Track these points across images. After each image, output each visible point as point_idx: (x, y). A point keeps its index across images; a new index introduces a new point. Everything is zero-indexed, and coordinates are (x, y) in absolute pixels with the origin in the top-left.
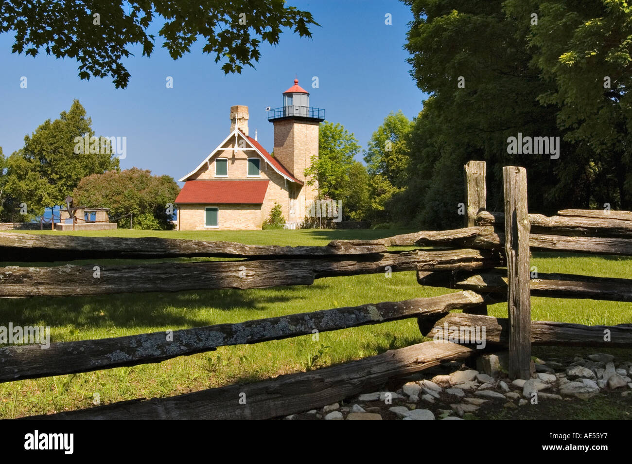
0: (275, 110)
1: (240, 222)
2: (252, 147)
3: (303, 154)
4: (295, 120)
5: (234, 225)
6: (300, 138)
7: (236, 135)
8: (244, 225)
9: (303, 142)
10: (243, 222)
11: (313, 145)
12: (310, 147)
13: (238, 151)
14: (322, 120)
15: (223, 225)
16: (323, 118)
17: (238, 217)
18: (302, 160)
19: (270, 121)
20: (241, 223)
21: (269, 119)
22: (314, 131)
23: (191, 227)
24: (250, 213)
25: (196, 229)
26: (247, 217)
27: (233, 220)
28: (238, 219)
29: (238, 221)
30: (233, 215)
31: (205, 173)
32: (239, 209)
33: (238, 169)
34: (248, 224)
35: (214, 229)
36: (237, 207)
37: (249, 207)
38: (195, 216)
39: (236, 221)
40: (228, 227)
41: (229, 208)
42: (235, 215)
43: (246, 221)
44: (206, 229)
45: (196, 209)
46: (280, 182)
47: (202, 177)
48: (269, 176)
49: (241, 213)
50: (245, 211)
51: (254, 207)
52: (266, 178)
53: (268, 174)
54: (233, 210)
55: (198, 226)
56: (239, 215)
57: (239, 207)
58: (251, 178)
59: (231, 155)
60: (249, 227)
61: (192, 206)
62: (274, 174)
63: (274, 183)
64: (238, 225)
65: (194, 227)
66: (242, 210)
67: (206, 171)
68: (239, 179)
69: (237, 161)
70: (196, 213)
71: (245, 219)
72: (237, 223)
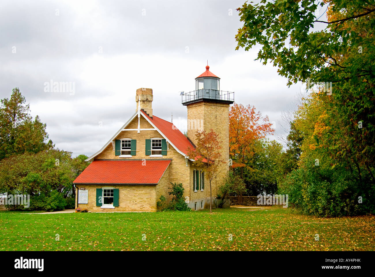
2: (154, 128)
4: (205, 102)
5: (130, 206)
6: (210, 119)
7: (139, 116)
8: (139, 205)
9: (213, 123)
10: (138, 202)
11: (223, 126)
12: (220, 128)
13: (140, 131)
14: (232, 102)
15: (119, 206)
16: (233, 100)
17: (134, 198)
19: (184, 104)
20: (136, 204)
21: (183, 102)
22: (223, 113)
23: (88, 207)
24: (146, 194)
25: (93, 209)
26: (142, 198)
27: (129, 201)
28: (134, 199)
29: (133, 201)
30: (129, 195)
31: (110, 154)
32: (135, 190)
33: (142, 149)
34: (143, 205)
35: (110, 209)
36: (133, 188)
37: (144, 188)
38: (92, 196)
39: (132, 201)
40: (124, 208)
41: (125, 188)
42: (130, 196)
43: (141, 201)
44: (102, 209)
45: (93, 189)
46: (181, 161)
47: (108, 157)
48: (171, 156)
49: (136, 194)
50: (141, 192)
51: (149, 188)
52: (168, 158)
53: (169, 154)
54: (128, 190)
55: (95, 206)
56: (134, 196)
57: (135, 188)
58: (153, 158)
59: (135, 136)
60: (144, 207)
61: (90, 186)
62: (176, 154)
63: (176, 163)
64: (134, 205)
65: (91, 207)
66: (137, 191)
67: (112, 151)
68: (142, 158)
69: (140, 141)
70: (93, 193)
71: (140, 199)
72: (133, 203)
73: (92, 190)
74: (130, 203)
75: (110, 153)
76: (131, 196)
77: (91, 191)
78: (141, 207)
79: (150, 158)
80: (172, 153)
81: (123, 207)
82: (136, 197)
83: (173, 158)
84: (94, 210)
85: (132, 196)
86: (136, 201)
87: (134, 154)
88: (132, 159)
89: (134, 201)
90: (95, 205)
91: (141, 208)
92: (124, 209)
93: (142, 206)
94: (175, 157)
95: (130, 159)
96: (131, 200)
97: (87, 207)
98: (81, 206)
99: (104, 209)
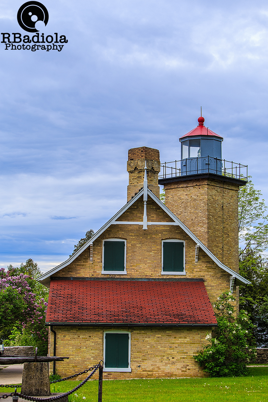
1: (171, 359)
2: (173, 221)
3: (218, 237)
5: (162, 367)
6: (215, 210)
7: (145, 199)
8: (179, 365)
9: (219, 217)
10: (177, 360)
11: (232, 224)
13: (148, 226)
14: (245, 183)
15: (139, 366)
16: (246, 180)
17: (169, 351)
18: (218, 247)
20: (173, 363)
22: (232, 201)
24: (193, 343)
26: (185, 351)
27: (160, 358)
28: (169, 354)
29: (168, 358)
30: (159, 347)
31: (84, 267)
32: (171, 336)
33: (145, 259)
34: (188, 364)
35: (122, 374)
36: (168, 332)
37: (188, 332)
38: (84, 349)
39: (165, 358)
41: (152, 334)
43: (184, 358)
44: (106, 374)
45: (86, 334)
46: (220, 283)
47: (79, 273)
48: (202, 274)
49: (174, 343)
50: (183, 339)
51: (199, 332)
52: (195, 278)
53: (198, 270)
54: (158, 337)
56: (171, 347)
57: (171, 332)
58: (168, 277)
59: (133, 234)
60: (189, 369)
61: (79, 329)
62: (210, 270)
63: (211, 286)
64: (168, 365)
66: (175, 338)
67: (87, 262)
68: (147, 277)
69: (143, 245)
70: (87, 342)
71: (182, 354)
72: (167, 362)
73: (84, 336)
74: (162, 362)
75: (83, 265)
76: (163, 349)
77: (83, 338)
78: (184, 369)
79: (162, 277)
80: (203, 268)
81: (147, 369)
82: (173, 349)
83: (206, 278)
85: (166, 349)
86: (173, 358)
88: (127, 277)
89: (170, 358)
91: (182, 371)
92: (149, 373)
93: (186, 367)
94: (208, 276)
95: (122, 277)
96: (164, 356)
97: (75, 371)
98: (62, 368)
99: (109, 374)
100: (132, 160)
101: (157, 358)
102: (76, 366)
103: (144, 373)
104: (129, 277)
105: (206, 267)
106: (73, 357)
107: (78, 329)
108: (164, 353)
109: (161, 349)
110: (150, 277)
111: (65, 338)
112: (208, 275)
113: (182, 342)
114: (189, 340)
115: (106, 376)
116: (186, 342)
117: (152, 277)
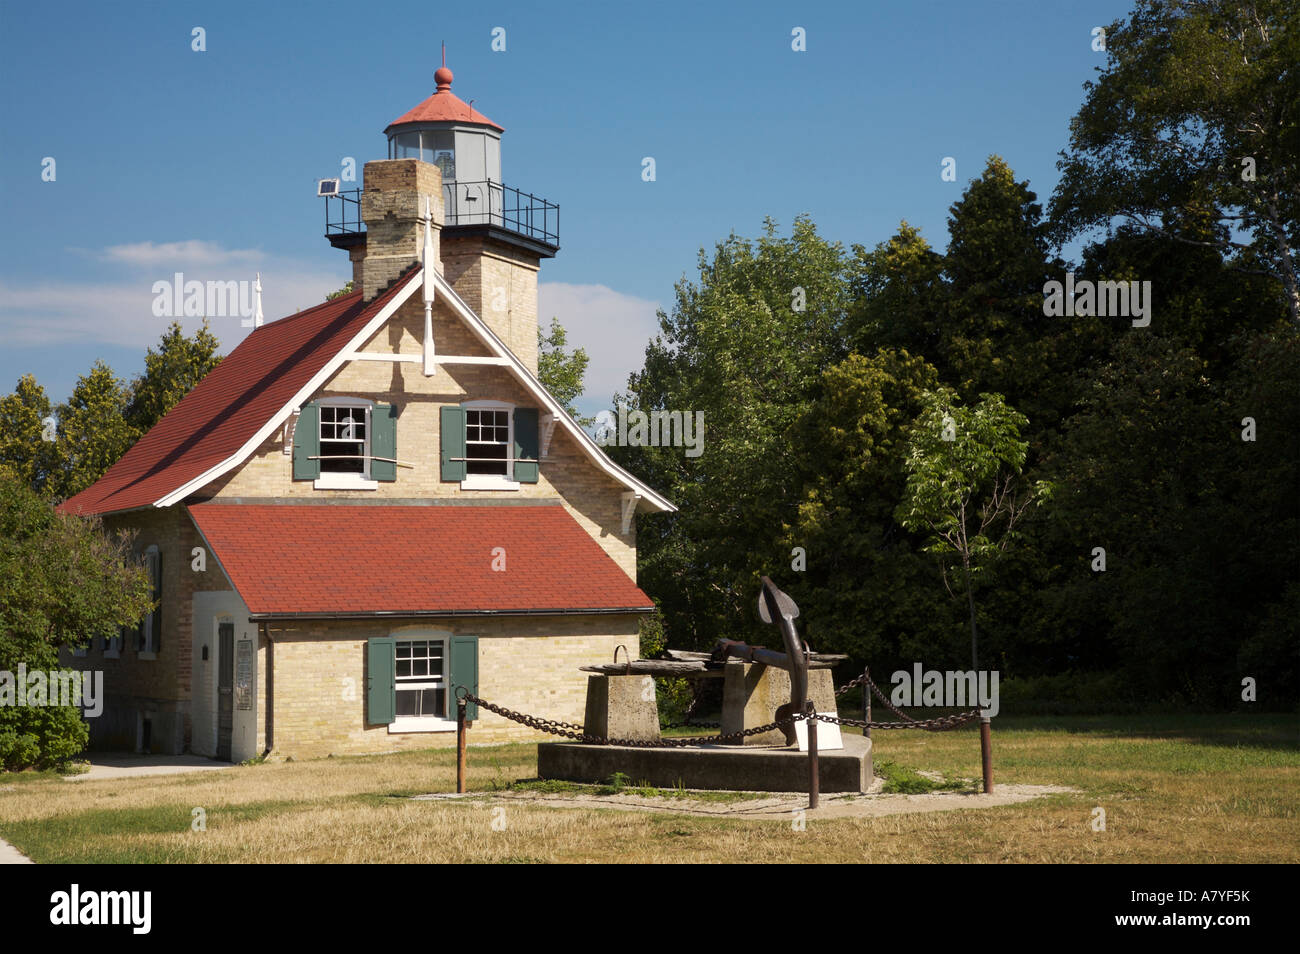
0: (347, 196)
4: (488, 241)
7: (429, 297)
8: (566, 709)
10: (564, 696)
16: (556, 242)
17: (544, 676)
20: (553, 704)
21: (333, 231)
22: (527, 298)
23: (325, 733)
24: (597, 656)
25: (352, 741)
27: (522, 693)
28: (543, 684)
29: (541, 693)
30: (521, 666)
31: (268, 470)
33: (422, 451)
35: (435, 735)
36: (539, 629)
37: (587, 628)
38: (344, 679)
39: (535, 692)
40: (499, 727)
41: (504, 634)
42: (526, 667)
43: (576, 691)
44: (396, 738)
46: (600, 510)
48: (557, 486)
49: (554, 657)
50: (574, 646)
51: (611, 628)
52: (541, 497)
53: (549, 478)
54: (519, 644)
55: (357, 726)
56: (547, 666)
57: (547, 629)
58: (478, 496)
61: (331, 628)
64: (543, 711)
65: (343, 733)
66: (558, 643)
67: (276, 458)
68: (427, 496)
69: (416, 414)
70: (349, 660)
71: (571, 683)
72: (538, 701)
73: (343, 647)
74: (527, 702)
75: (267, 465)
76: (529, 670)
77: (340, 652)
79: (462, 496)
80: (560, 474)
82: (553, 670)
83: (567, 496)
84: (353, 745)
85: (536, 670)
86: (553, 692)
87: (386, 472)
88: (379, 496)
89: (547, 692)
90: (360, 720)
94: (571, 493)
95: (366, 495)
96: (531, 689)
98: (289, 729)
99: (403, 739)
100: (378, 190)
101: (516, 693)
102: (323, 723)
103: (486, 731)
104: (382, 496)
105: (566, 469)
106: (317, 699)
107: (326, 629)
108: (533, 681)
109: (524, 671)
110: (435, 497)
111: (297, 652)
112: (571, 489)
113: (573, 652)
114: (588, 647)
115: (398, 743)
116: (581, 651)
117: (439, 497)
